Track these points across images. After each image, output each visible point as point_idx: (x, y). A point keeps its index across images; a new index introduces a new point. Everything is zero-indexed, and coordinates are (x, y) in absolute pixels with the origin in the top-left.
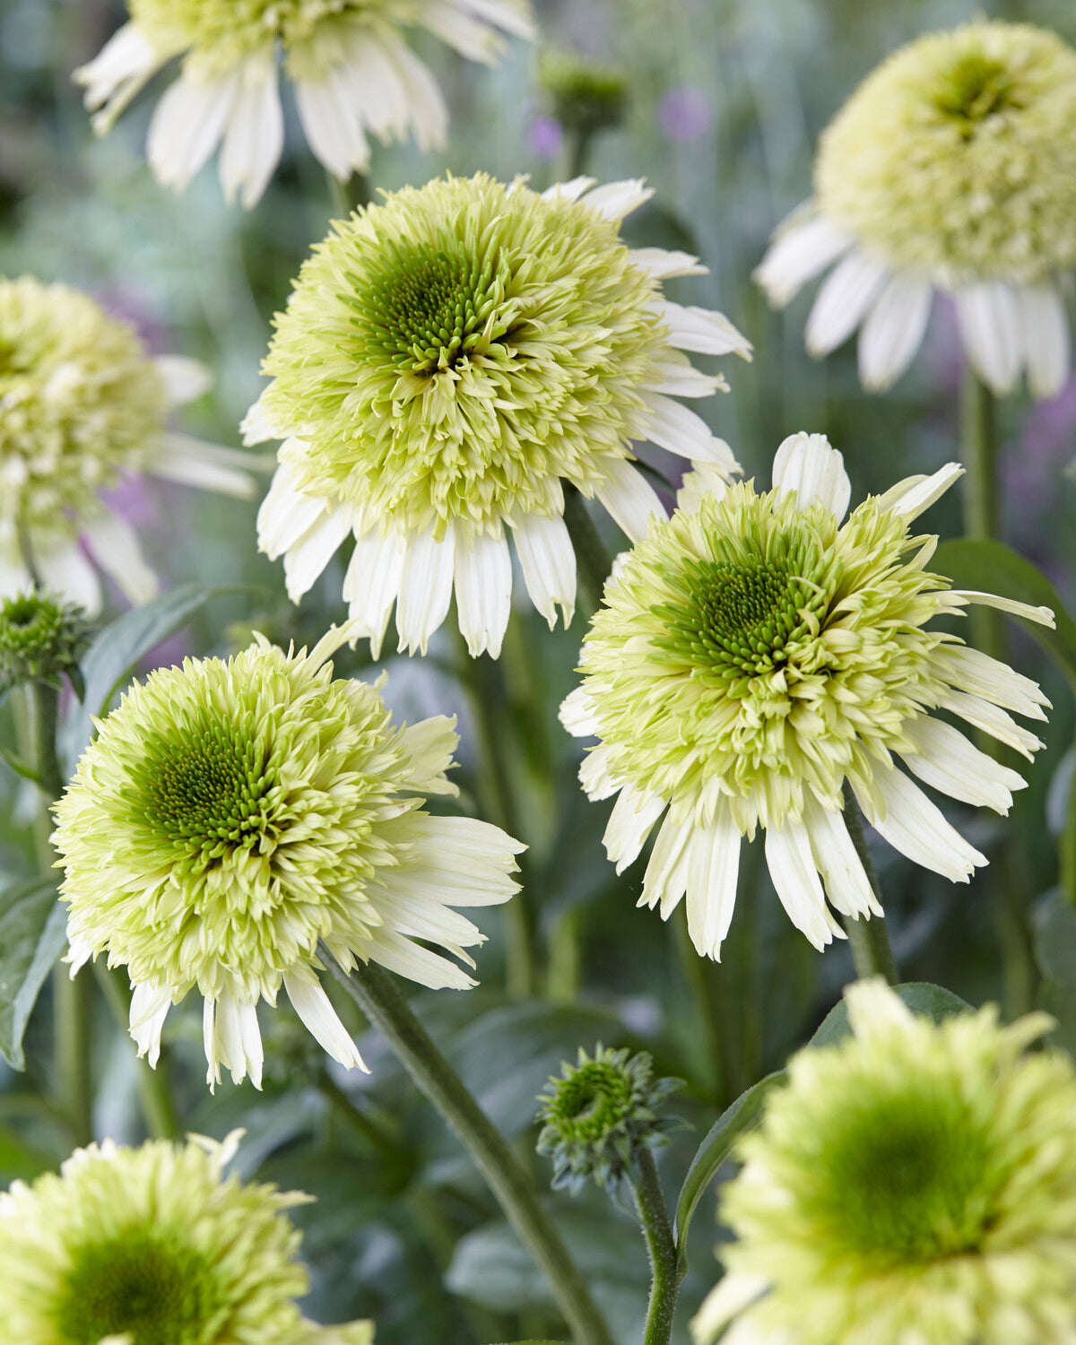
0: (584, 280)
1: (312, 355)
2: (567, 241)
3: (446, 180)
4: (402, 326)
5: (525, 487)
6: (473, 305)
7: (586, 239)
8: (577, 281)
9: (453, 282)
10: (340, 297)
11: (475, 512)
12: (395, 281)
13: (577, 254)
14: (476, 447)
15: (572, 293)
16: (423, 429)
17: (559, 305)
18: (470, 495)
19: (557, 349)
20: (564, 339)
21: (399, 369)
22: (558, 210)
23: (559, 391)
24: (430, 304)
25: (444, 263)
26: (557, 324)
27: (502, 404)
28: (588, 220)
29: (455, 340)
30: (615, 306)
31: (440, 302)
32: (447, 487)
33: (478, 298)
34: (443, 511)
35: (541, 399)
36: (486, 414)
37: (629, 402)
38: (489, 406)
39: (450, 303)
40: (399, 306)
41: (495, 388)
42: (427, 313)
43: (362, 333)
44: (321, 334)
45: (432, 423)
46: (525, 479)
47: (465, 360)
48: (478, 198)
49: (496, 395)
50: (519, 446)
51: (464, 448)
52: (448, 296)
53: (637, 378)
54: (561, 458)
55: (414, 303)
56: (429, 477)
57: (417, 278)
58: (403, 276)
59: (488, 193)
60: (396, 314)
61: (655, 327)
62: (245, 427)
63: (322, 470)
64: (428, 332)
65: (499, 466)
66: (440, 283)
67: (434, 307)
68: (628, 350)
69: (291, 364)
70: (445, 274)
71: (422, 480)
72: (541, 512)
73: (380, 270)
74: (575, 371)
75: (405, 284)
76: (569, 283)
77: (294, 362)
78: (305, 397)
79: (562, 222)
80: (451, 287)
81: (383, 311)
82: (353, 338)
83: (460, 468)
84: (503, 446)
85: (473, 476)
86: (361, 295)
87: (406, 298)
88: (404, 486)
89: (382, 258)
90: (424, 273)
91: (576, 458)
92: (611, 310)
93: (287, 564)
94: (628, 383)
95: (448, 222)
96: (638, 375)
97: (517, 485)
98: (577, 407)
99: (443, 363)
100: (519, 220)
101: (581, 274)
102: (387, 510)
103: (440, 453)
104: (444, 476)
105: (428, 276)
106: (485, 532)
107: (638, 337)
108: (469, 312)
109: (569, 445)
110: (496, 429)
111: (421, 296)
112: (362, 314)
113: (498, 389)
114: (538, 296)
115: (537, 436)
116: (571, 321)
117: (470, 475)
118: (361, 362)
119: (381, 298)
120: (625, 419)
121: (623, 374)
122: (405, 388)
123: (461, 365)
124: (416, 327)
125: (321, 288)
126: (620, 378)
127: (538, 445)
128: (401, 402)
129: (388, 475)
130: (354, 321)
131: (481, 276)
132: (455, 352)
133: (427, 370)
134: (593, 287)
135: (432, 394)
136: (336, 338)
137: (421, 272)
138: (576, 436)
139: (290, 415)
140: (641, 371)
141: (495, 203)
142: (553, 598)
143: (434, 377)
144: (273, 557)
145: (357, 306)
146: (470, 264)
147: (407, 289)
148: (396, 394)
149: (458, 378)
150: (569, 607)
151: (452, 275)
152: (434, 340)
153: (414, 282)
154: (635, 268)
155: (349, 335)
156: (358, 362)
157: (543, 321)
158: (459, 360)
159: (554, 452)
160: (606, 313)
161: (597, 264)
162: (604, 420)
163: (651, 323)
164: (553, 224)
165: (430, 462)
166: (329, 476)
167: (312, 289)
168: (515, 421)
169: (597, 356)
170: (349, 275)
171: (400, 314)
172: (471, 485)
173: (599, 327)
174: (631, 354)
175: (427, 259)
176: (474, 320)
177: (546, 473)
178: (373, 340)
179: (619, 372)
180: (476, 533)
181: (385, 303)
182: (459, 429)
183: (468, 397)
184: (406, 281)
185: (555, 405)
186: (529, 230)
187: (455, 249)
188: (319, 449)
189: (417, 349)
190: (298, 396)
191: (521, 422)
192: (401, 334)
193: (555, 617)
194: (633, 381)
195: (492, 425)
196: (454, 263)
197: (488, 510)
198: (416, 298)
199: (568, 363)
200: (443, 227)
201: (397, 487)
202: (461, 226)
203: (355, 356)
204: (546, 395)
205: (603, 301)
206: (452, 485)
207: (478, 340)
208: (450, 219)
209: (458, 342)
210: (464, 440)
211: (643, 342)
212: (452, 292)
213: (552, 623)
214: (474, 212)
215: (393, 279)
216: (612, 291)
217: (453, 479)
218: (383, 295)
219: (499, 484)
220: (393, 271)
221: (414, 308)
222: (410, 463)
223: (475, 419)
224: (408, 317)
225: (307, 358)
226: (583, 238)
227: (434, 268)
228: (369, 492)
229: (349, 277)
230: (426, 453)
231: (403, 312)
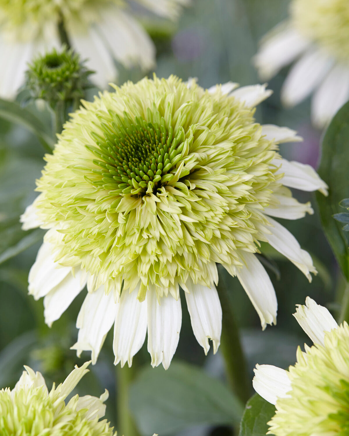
0: (236, 144)
1: (68, 181)
2: (226, 119)
3: (152, 79)
4: (125, 167)
5: (196, 268)
6: (169, 156)
7: (237, 119)
8: (232, 145)
9: (157, 141)
10: (87, 147)
11: (165, 282)
12: (121, 139)
13: (231, 128)
14: (167, 243)
15: (229, 152)
16: (136, 231)
17: (222, 158)
18: (163, 272)
19: (218, 185)
20: (223, 179)
21: (122, 193)
22: (220, 99)
23: (220, 211)
24: (142, 153)
25: (151, 130)
26: (219, 170)
27: (185, 218)
28: (237, 107)
29: (158, 177)
30: (254, 159)
31: (148, 153)
32: (148, 267)
33: (172, 152)
34: (145, 281)
35: (209, 215)
36: (174, 223)
37: (260, 219)
38: (177, 218)
39: (155, 154)
40: (123, 154)
41: (181, 208)
42: (140, 160)
43: (100, 169)
44: (74, 169)
45: (141, 227)
46: (196, 264)
47: (163, 189)
48: (173, 91)
49: (181, 212)
50: (193, 243)
51: (160, 243)
52: (153, 149)
53: (265, 205)
54: (218, 251)
55: (133, 153)
56: (137, 260)
57: (135, 138)
58: (126, 136)
59: (178, 87)
60: (121, 159)
61: (276, 173)
62: (24, 218)
63: (71, 251)
64: (141, 172)
65: (181, 255)
66: (149, 141)
67: (145, 156)
68: (260, 187)
69: (55, 185)
70: (152, 137)
71: (133, 262)
72: (203, 283)
73: (112, 132)
74: (229, 199)
75: (127, 141)
76: (227, 146)
77: (57, 184)
78: (64, 206)
79: (222, 107)
80: (155, 144)
81: (113, 157)
82: (95, 172)
83: (157, 256)
84: (184, 243)
85: (165, 261)
86: (100, 147)
87: (128, 150)
88: (122, 265)
89: (114, 124)
90: (139, 134)
91: (227, 252)
92: (251, 163)
93: (46, 302)
94: (260, 207)
95: (154, 104)
96: (266, 203)
97: (191, 267)
98: (230, 222)
99: (150, 190)
100: (196, 106)
101: (234, 141)
102: (110, 278)
103: (145, 245)
104: (147, 259)
105: (142, 137)
106: (169, 293)
107: (266, 180)
108: (167, 160)
109: (223, 243)
110: (180, 232)
111: (137, 148)
112: (100, 158)
113: (182, 208)
114: (209, 152)
115: (205, 238)
116: (228, 168)
117: (163, 260)
118: (99, 187)
119: (112, 148)
120: (257, 229)
121: (257, 201)
122: (125, 205)
123: (160, 192)
124: (133, 168)
125: (76, 141)
126: (255, 204)
127: (205, 243)
128: (123, 213)
129: (112, 257)
130: (95, 162)
131: (175, 139)
132: (157, 184)
133: (139, 194)
134: (241, 148)
135: (142, 210)
136: (84, 172)
137: (137, 134)
138: (227, 238)
139: (53, 215)
140: (268, 200)
141: (182, 94)
142: (208, 336)
143: (144, 198)
144: (37, 298)
145: (97, 153)
146: (167, 131)
147: (128, 144)
148: (120, 208)
149: (158, 200)
150: (217, 342)
151: (156, 137)
152: (145, 177)
153: (133, 140)
154: (265, 138)
155: (92, 170)
156: (97, 187)
157: (210, 167)
158: (159, 189)
159: (214, 247)
160: (248, 165)
161: (244, 134)
162: (246, 229)
163: (273, 171)
164: (217, 109)
165: (139, 250)
166: (76, 255)
167: (69, 141)
168: (192, 228)
169: (243, 191)
170: (93, 133)
171: (124, 159)
172: (163, 266)
173: (244, 173)
174: (261, 190)
175: (141, 127)
176: (170, 166)
177: (209, 261)
178: (107, 174)
179: (255, 200)
180: (164, 293)
181: (114, 152)
182: (157, 232)
183: (164, 212)
184: (128, 139)
185: (217, 220)
186: (203, 112)
187: (157, 120)
188: (71, 238)
189: (134, 181)
190: (58, 205)
191: (196, 229)
192: (124, 171)
193: (208, 347)
194: (263, 207)
195: (178, 230)
196: (157, 129)
197: (173, 281)
198: (134, 150)
199: (225, 194)
200: (152, 108)
201: (118, 264)
202: (162, 107)
203: (95, 183)
204: (212, 214)
205: (246, 157)
206: (152, 266)
207: (172, 178)
208: (156, 103)
209: (159, 178)
210: (160, 238)
211: (269, 183)
212: (156, 147)
213: (206, 351)
214: (170, 99)
215: (120, 138)
216: (251, 150)
217: (153, 262)
218: (114, 147)
219: (180, 266)
220: (120, 132)
221: (132, 156)
222: (127, 251)
223: (168, 227)
224: (129, 161)
225: (65, 182)
226: (235, 118)
227: (145, 132)
228: (99, 267)
229: (93, 134)
230: (136, 245)
231: (125, 158)
